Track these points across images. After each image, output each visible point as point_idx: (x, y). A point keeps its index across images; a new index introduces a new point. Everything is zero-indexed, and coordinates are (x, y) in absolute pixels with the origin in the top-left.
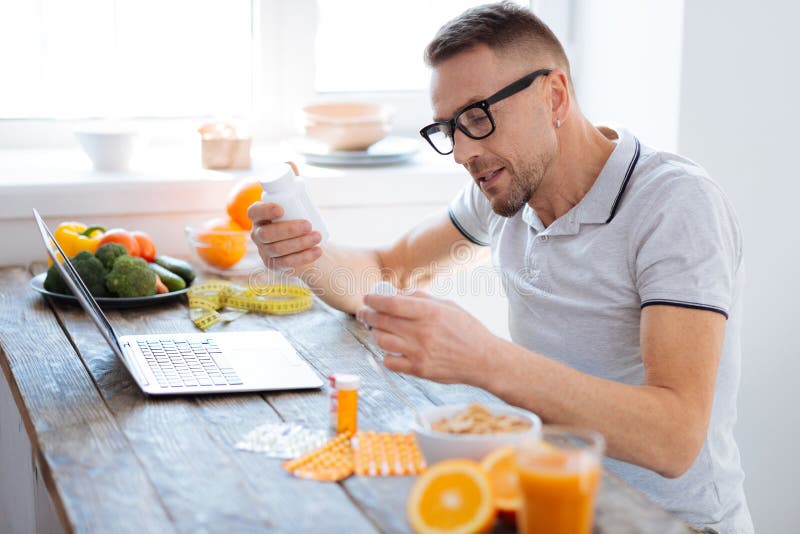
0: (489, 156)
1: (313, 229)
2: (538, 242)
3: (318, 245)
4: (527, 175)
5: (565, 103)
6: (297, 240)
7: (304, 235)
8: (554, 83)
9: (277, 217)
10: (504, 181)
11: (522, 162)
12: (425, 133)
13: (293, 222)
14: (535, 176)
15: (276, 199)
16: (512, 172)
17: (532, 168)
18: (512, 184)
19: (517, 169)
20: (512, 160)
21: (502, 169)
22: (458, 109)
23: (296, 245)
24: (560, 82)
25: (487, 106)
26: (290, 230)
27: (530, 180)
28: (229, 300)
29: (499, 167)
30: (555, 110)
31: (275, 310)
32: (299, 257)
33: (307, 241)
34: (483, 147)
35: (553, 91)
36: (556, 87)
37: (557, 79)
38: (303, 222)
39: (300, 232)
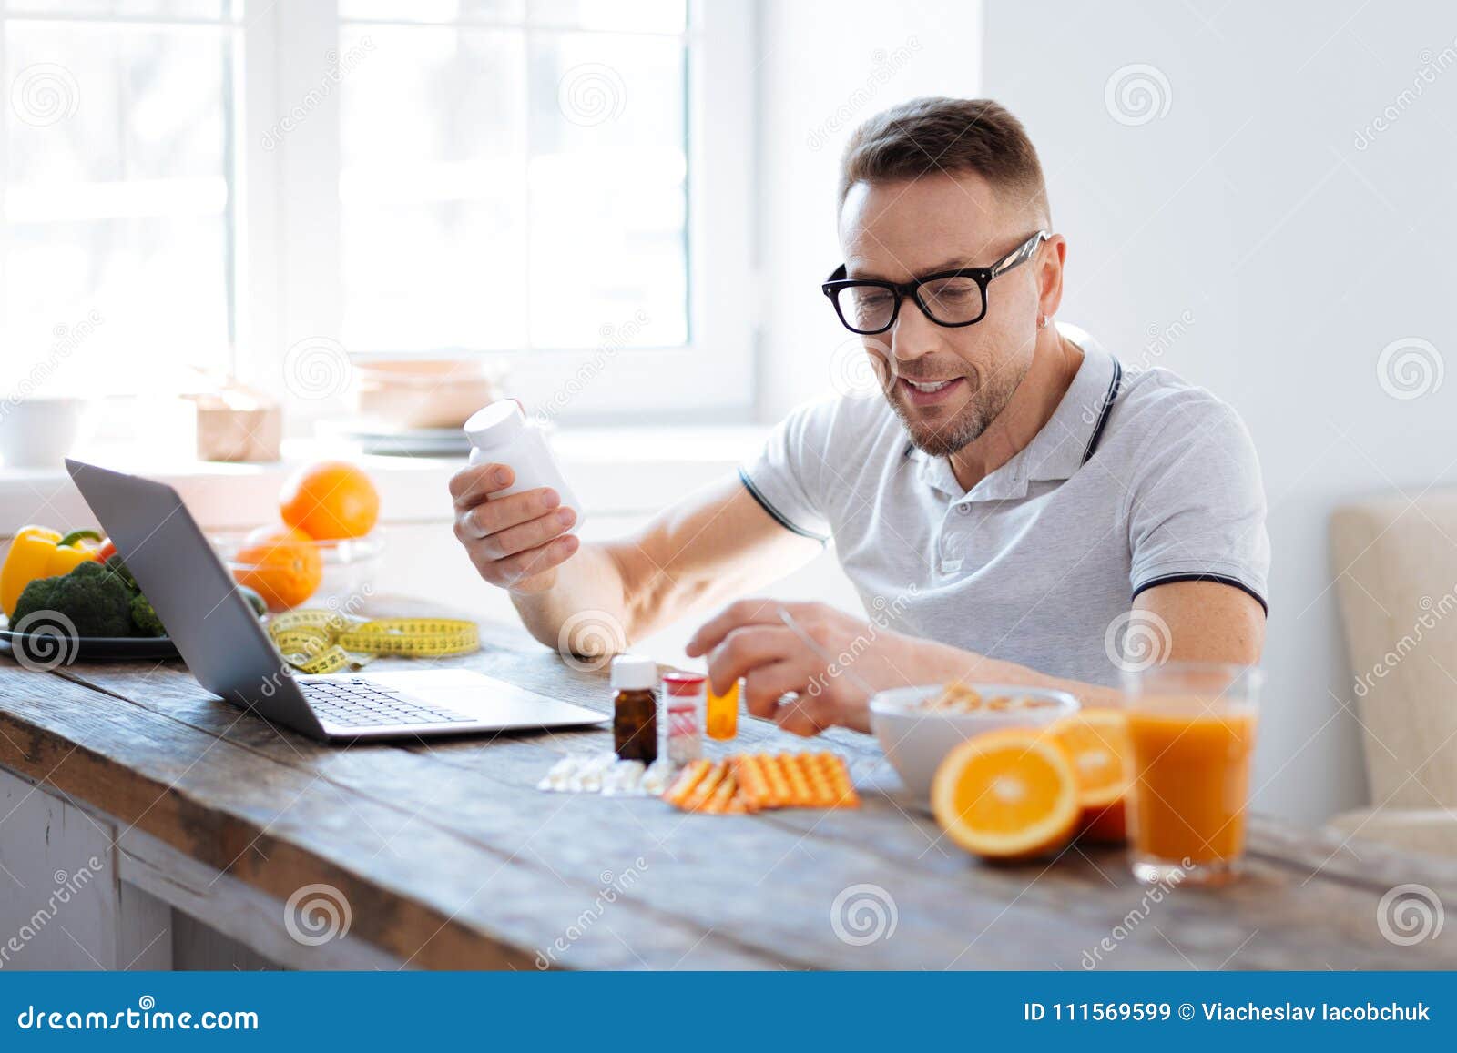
0: (948, 357)
1: (561, 505)
2: (954, 514)
3: (568, 532)
5: (1056, 289)
6: (537, 525)
7: (548, 513)
8: (1050, 256)
9: (505, 485)
10: (959, 398)
13: (531, 493)
14: (1002, 398)
15: (497, 458)
16: (976, 386)
17: (1004, 387)
18: (967, 406)
19: (984, 384)
20: (981, 368)
21: (960, 379)
23: (536, 533)
24: (1057, 254)
25: (987, 277)
26: (526, 508)
27: (994, 403)
28: (342, 639)
29: (959, 376)
30: (1043, 297)
31: (426, 649)
32: (542, 553)
33: (553, 522)
34: (946, 341)
35: (1047, 266)
36: (1049, 262)
37: (1054, 248)
38: (546, 491)
39: (542, 510)
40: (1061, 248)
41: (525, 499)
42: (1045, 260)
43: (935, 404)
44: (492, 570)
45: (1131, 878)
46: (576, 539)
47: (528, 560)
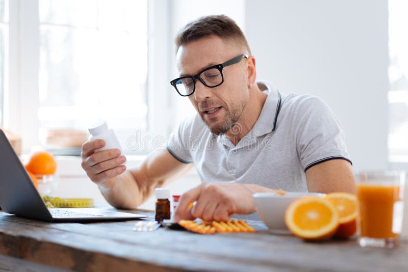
0: (215, 98)
1: (121, 155)
2: (232, 154)
3: (123, 164)
4: (234, 112)
5: (254, 75)
6: (113, 160)
7: (116, 157)
8: (249, 63)
9: (102, 146)
10: (221, 114)
11: (233, 104)
12: (174, 83)
13: (111, 150)
14: (238, 112)
16: (227, 110)
17: (237, 108)
18: (226, 116)
19: (230, 108)
20: (227, 102)
21: (220, 108)
22: (202, 69)
23: (113, 163)
24: (252, 63)
25: (222, 67)
26: (110, 154)
27: (236, 115)
29: (219, 106)
30: (249, 78)
32: (114, 171)
33: (118, 160)
34: (213, 93)
35: (249, 67)
36: (250, 65)
37: (251, 61)
38: (116, 150)
39: (115, 156)
40: (253, 60)
41: (110, 152)
42: (247, 65)
43: (214, 116)
44: (95, 178)
45: (358, 245)
46: (125, 167)
47: (109, 173)
